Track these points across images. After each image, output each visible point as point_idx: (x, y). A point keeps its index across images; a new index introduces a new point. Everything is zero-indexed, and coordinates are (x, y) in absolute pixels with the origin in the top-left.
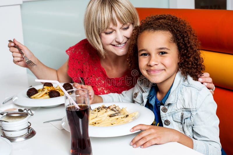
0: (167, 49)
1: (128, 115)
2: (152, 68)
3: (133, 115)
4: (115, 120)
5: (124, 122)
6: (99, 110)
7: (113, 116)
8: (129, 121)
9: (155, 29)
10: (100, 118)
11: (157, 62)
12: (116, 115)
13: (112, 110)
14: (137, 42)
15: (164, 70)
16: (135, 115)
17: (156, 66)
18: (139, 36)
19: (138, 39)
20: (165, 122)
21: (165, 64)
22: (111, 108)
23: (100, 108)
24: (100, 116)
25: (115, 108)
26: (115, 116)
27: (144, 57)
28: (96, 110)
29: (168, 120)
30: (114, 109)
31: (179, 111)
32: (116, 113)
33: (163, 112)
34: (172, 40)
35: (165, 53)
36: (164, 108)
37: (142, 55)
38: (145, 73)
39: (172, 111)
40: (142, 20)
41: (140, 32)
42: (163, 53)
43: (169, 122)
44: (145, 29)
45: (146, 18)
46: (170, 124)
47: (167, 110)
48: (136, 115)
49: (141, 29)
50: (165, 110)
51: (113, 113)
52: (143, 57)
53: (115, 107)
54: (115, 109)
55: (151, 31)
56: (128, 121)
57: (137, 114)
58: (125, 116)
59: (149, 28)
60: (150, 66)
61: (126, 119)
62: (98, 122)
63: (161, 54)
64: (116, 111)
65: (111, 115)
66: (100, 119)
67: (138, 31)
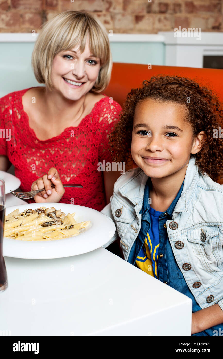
0: (180, 130)
1: (73, 226)
2: (152, 155)
3: (82, 226)
4: (51, 232)
5: (64, 236)
6: (28, 214)
7: (47, 226)
8: (73, 236)
9: (165, 98)
10: (26, 227)
11: (161, 146)
12: (53, 223)
13: (48, 215)
14: (134, 113)
15: (169, 161)
16: (84, 226)
17: (157, 153)
18: (138, 104)
19: (136, 108)
20: (177, 245)
21: (171, 152)
22: (47, 212)
23: (31, 211)
24: (27, 224)
25: (55, 213)
26: (51, 225)
27: (142, 137)
28: (24, 214)
29: (181, 242)
30: (52, 213)
31: (197, 226)
32: (53, 220)
33: (172, 229)
34: (187, 117)
35: (175, 135)
36: (173, 223)
37: (139, 133)
38: (139, 160)
39: (185, 228)
40: (145, 81)
41: (141, 99)
42: (171, 135)
43: (183, 243)
44: (150, 95)
45: (152, 78)
46: (183, 247)
47: (178, 226)
48: (86, 226)
49: (142, 94)
50: (174, 226)
51: (48, 221)
52: (140, 136)
53: (54, 210)
54: (53, 215)
55: (158, 99)
56: (71, 236)
57: (88, 224)
58: (68, 226)
59: (156, 94)
60: (150, 151)
61: (67, 232)
62: (24, 233)
63: (168, 135)
64: (55, 218)
65: (45, 223)
66: (25, 229)
67: (138, 96)
